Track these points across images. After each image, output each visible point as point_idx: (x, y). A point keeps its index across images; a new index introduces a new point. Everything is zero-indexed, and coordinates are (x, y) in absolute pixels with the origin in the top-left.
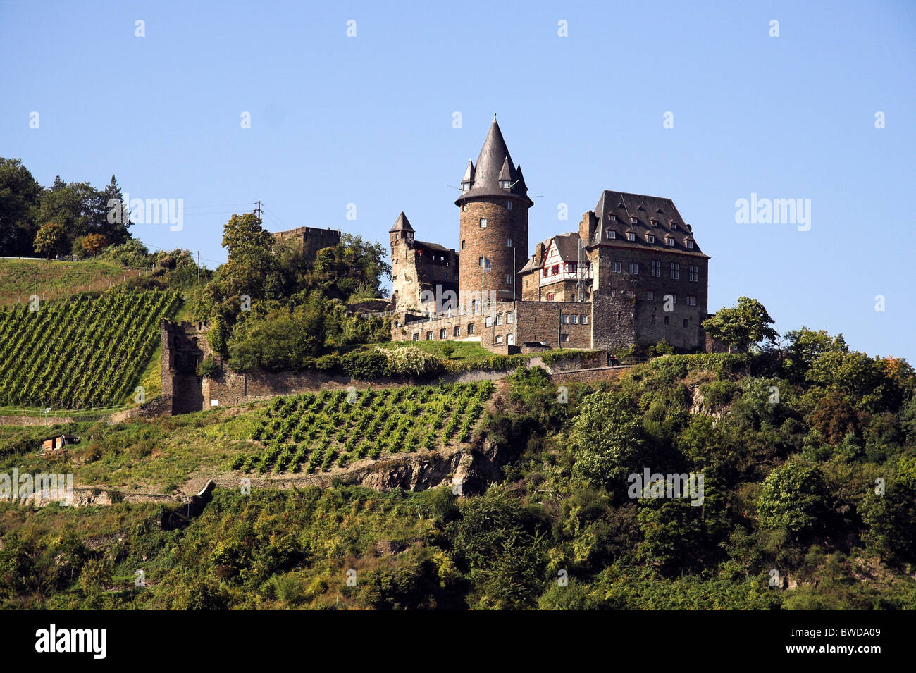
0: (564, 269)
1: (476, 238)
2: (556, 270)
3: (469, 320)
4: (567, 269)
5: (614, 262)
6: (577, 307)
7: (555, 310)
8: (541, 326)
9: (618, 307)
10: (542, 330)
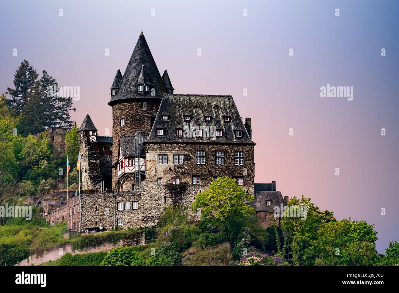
0: (124, 163)
4: (127, 163)
5: (159, 155)
6: (130, 196)
7: (111, 200)
8: (100, 214)
9: (164, 192)
10: (101, 217)
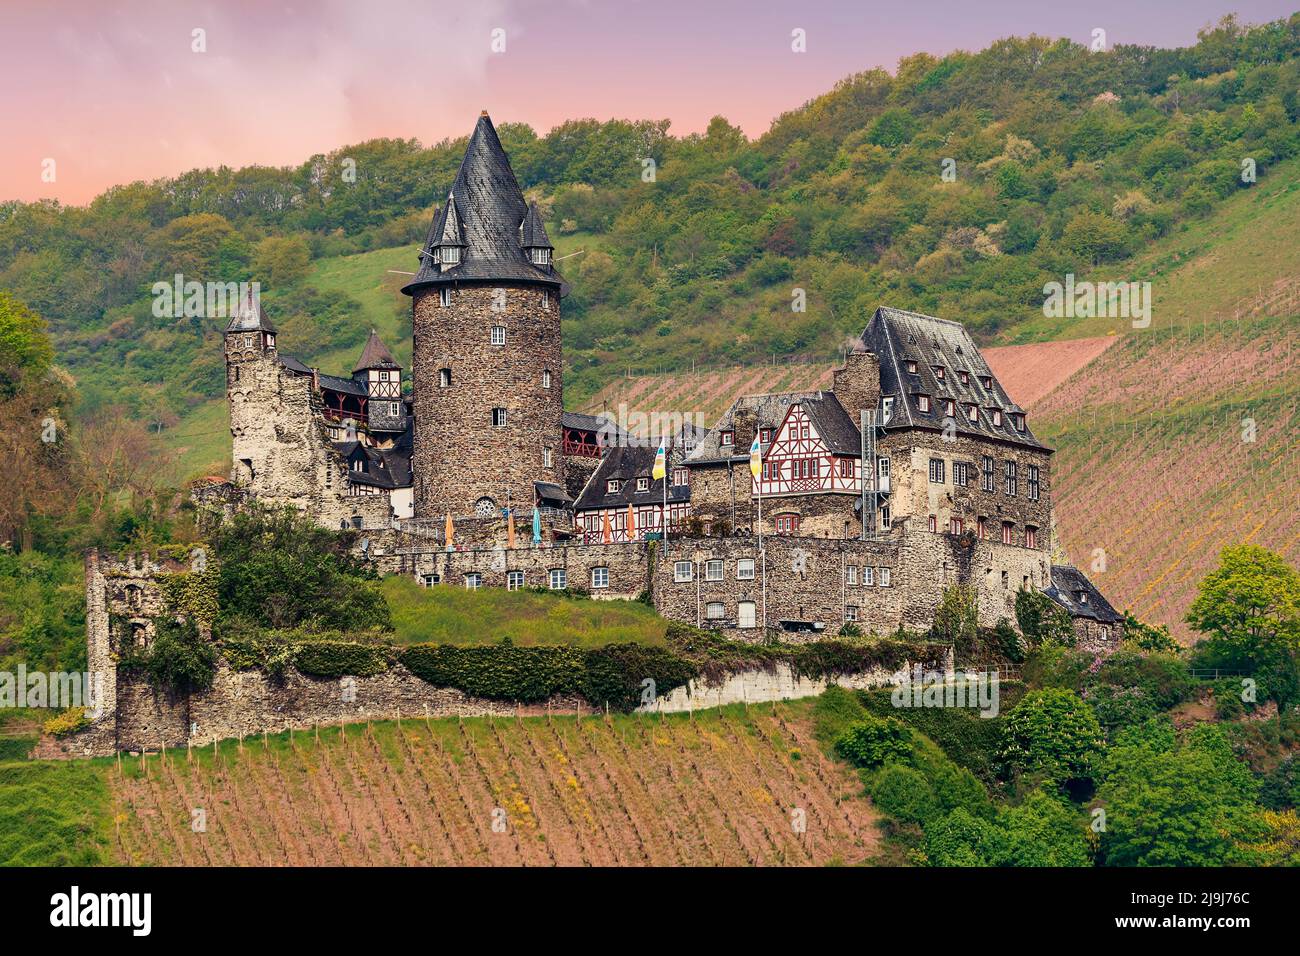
0: (832, 467)
1: (485, 366)
2: (805, 467)
3: (593, 559)
4: (838, 469)
5: (932, 460)
6: (874, 552)
7: (834, 557)
8: (811, 588)
9: (942, 552)
10: (813, 597)
